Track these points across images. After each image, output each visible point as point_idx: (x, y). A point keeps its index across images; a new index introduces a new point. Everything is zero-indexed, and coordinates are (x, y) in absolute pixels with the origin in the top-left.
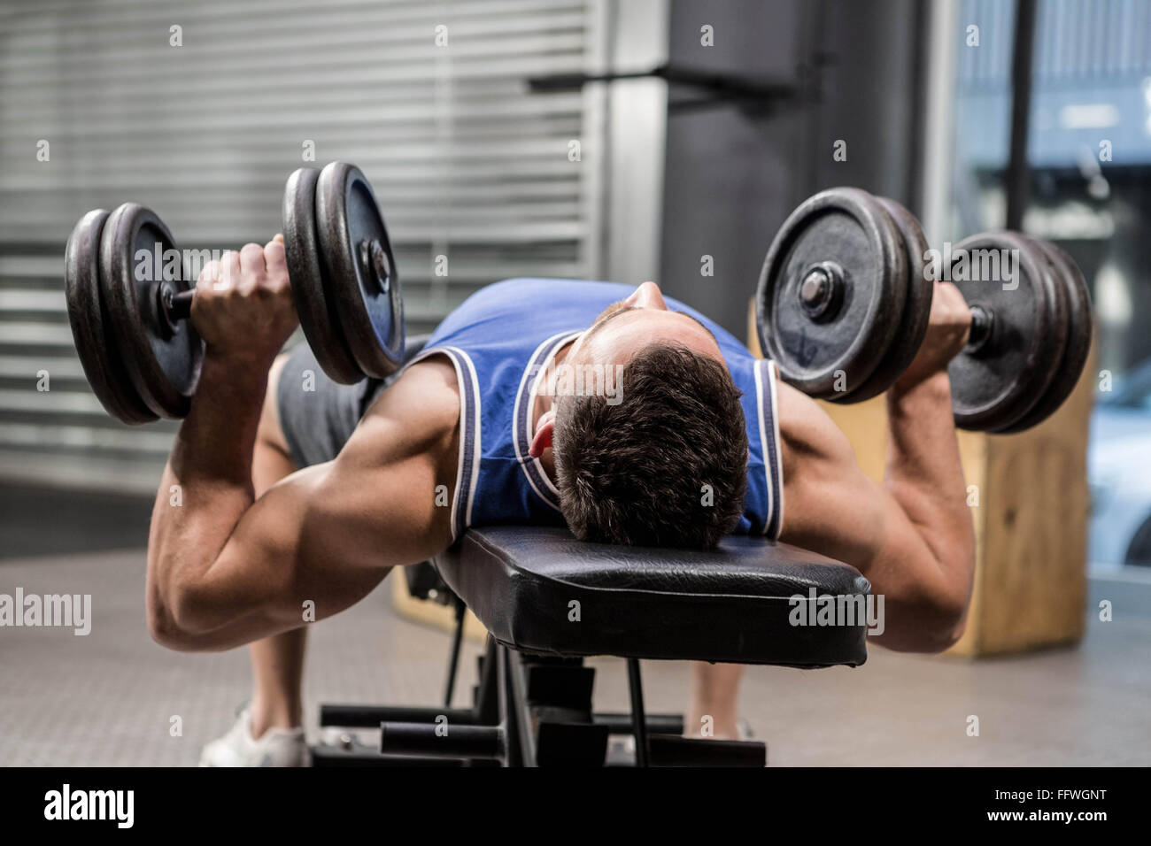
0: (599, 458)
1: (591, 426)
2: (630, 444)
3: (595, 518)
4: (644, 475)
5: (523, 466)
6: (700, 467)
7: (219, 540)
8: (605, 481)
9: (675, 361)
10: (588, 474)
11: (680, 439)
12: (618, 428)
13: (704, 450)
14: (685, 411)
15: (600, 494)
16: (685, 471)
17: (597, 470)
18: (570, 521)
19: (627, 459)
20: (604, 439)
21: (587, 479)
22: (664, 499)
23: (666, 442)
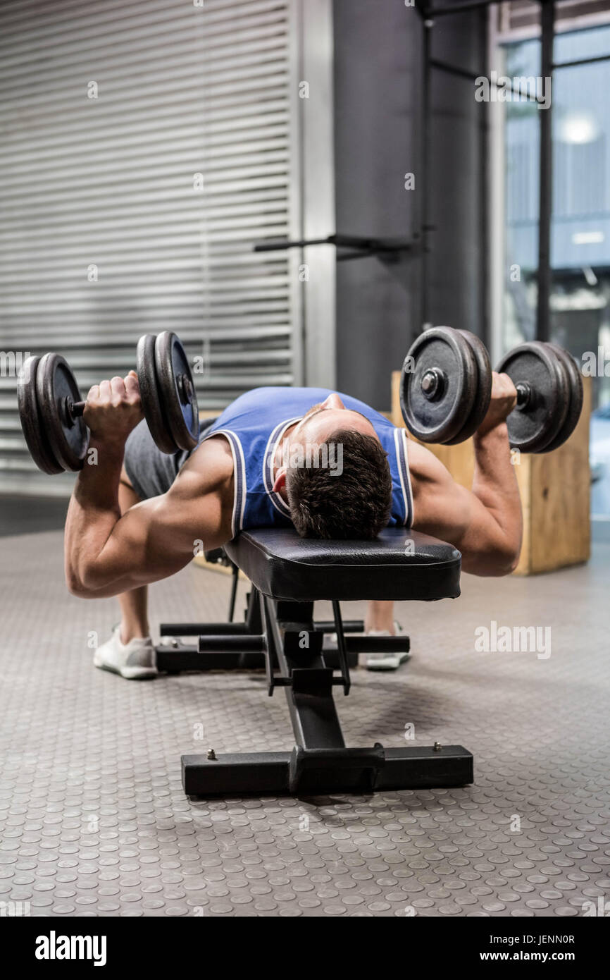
0: (312, 492)
1: (307, 475)
2: (328, 484)
3: (311, 524)
4: (337, 501)
5: (270, 496)
6: (367, 496)
7: (105, 538)
8: (315, 505)
9: (351, 438)
10: (306, 501)
11: (355, 480)
12: (321, 476)
13: (368, 486)
14: (357, 465)
15: (313, 511)
16: (359, 498)
17: (311, 499)
18: (297, 527)
19: (326, 492)
20: (314, 482)
21: (306, 504)
22: (348, 513)
23: (348, 482)
